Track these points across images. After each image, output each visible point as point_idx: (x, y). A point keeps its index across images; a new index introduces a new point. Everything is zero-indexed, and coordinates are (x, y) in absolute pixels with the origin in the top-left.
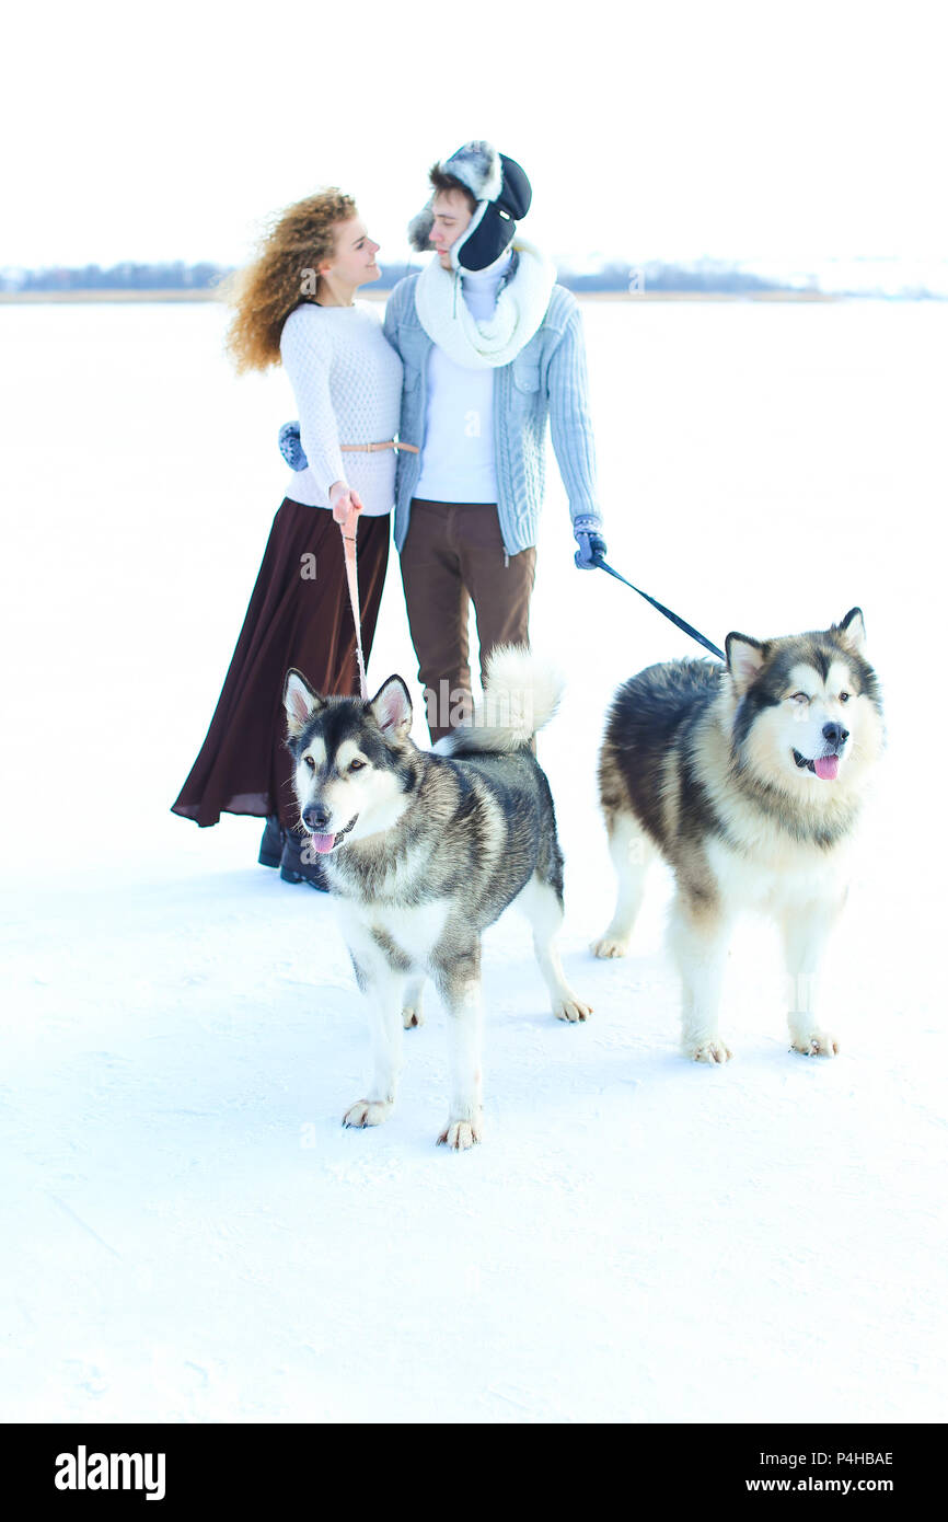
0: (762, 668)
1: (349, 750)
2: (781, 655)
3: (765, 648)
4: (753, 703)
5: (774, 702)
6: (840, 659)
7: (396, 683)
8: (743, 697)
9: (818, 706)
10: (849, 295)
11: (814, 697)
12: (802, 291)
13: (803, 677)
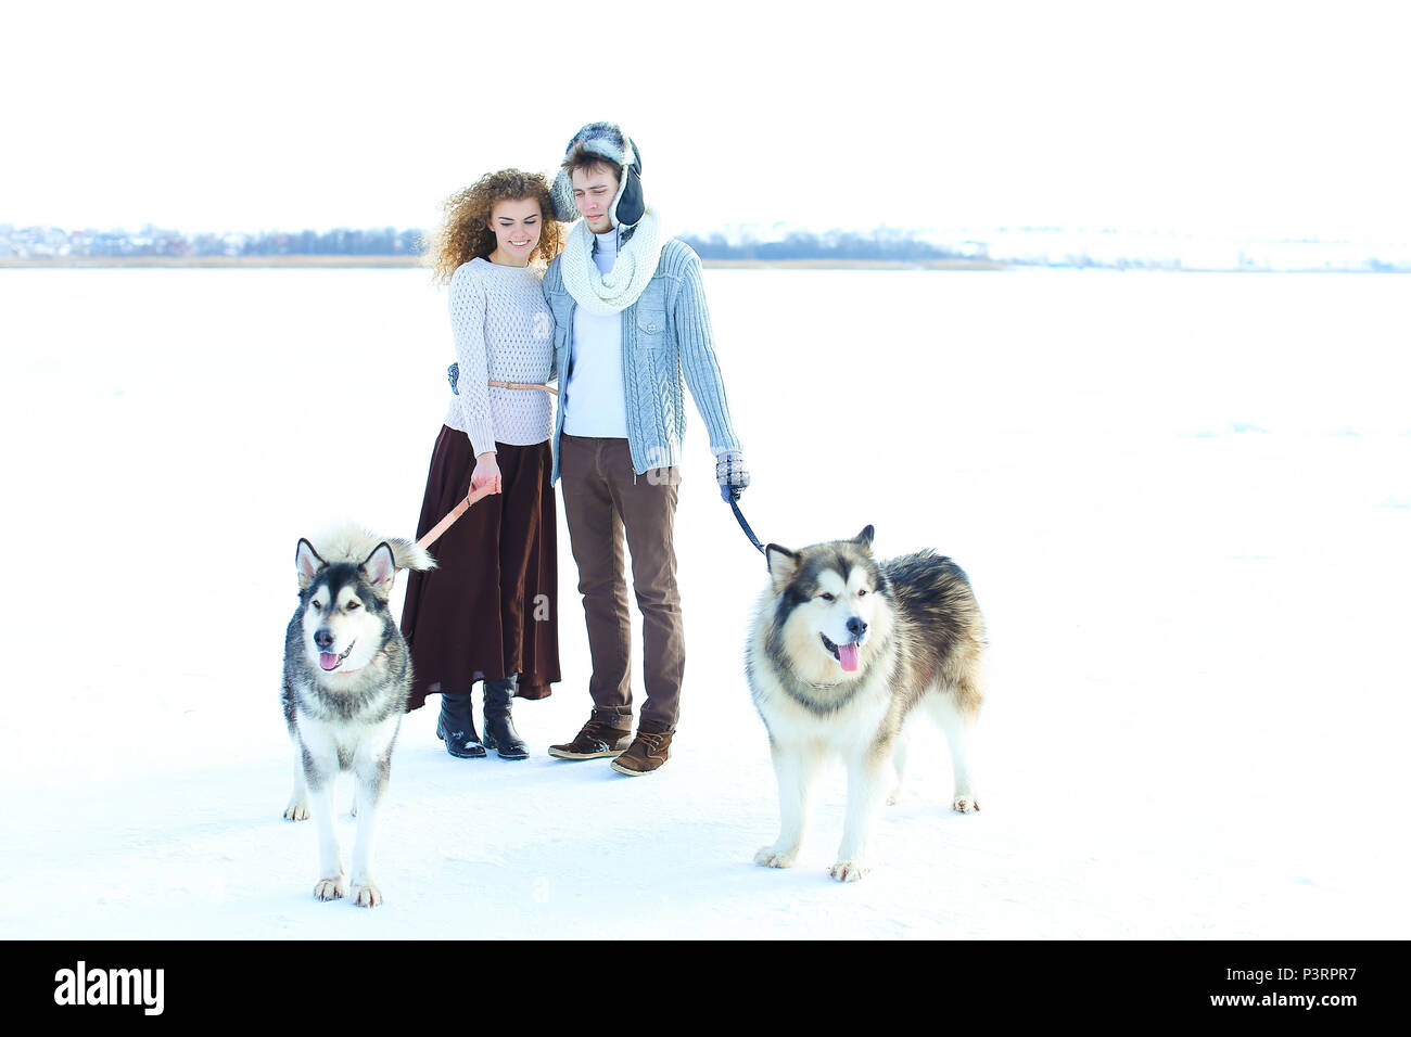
0: (796, 572)
1: (347, 593)
2: (811, 562)
3: (797, 556)
4: (790, 602)
5: (806, 599)
6: (862, 565)
7: (384, 549)
8: (781, 595)
9: (840, 604)
10: (1016, 262)
11: (838, 596)
12: (972, 258)
13: (829, 580)
